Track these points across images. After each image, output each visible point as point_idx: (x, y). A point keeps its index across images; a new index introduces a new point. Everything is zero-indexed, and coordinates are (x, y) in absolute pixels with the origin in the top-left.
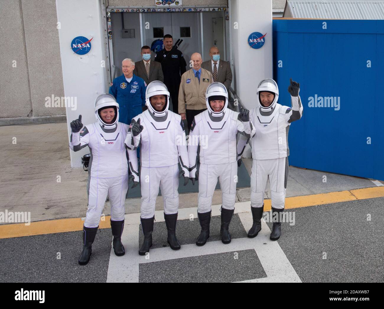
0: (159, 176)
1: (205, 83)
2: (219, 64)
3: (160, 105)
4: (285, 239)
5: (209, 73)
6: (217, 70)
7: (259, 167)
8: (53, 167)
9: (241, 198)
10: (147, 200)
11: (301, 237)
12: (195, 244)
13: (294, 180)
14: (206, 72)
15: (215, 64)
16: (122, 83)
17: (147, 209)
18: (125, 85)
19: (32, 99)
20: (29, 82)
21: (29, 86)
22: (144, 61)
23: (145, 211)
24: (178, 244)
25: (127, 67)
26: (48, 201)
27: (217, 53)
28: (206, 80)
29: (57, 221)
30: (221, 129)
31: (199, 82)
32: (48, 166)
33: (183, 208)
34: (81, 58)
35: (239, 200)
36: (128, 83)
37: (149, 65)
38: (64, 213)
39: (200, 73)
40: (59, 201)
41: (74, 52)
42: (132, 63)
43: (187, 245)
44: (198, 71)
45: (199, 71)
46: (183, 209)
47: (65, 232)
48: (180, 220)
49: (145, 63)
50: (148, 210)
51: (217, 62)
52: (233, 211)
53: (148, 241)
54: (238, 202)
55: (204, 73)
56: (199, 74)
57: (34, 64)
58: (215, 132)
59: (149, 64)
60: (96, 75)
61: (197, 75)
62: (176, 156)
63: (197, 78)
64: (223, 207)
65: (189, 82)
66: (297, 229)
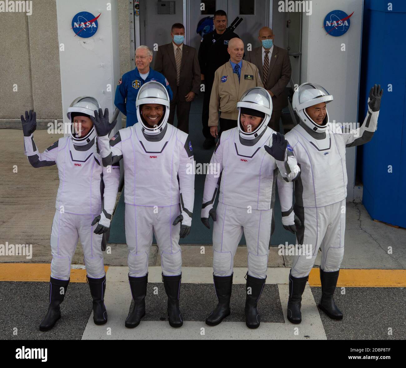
0: (150, 220)
1: (247, 82)
2: (272, 53)
3: (154, 119)
4: (340, 334)
5: (254, 66)
6: (270, 61)
7: (321, 216)
8: (45, 190)
9: (288, 262)
10: (134, 252)
11: (366, 334)
12: (205, 322)
13: (376, 243)
14: (249, 65)
15: (267, 52)
16: (135, 81)
17: (135, 264)
18: (138, 84)
19: (33, 95)
20: (30, 72)
21: (31, 77)
22: (174, 45)
23: (133, 267)
24: (179, 320)
25: (142, 57)
26: (28, 236)
27: (267, 38)
28: (249, 76)
29: (33, 265)
30: (251, 157)
31: (239, 80)
32: (39, 188)
33: (201, 266)
34: (85, 43)
35: (284, 264)
36: (143, 80)
37: (181, 52)
38: (44, 256)
39: (241, 67)
40: (42, 238)
41: (75, 34)
42: (149, 52)
43: (194, 322)
44: (237, 65)
45: (239, 64)
46: (201, 268)
47: (39, 282)
48: (193, 284)
49: (175, 47)
50: (136, 266)
51: (270, 50)
52: (264, 280)
53: (139, 309)
54: (282, 267)
55: (245, 68)
56: (239, 69)
57: (38, 47)
58: (242, 160)
59: (181, 49)
60: (103, 67)
61: (237, 70)
62: (175, 194)
63: (236, 75)
64: (249, 274)
65: (224, 81)
66: (362, 321)
